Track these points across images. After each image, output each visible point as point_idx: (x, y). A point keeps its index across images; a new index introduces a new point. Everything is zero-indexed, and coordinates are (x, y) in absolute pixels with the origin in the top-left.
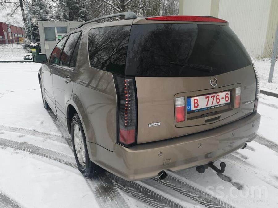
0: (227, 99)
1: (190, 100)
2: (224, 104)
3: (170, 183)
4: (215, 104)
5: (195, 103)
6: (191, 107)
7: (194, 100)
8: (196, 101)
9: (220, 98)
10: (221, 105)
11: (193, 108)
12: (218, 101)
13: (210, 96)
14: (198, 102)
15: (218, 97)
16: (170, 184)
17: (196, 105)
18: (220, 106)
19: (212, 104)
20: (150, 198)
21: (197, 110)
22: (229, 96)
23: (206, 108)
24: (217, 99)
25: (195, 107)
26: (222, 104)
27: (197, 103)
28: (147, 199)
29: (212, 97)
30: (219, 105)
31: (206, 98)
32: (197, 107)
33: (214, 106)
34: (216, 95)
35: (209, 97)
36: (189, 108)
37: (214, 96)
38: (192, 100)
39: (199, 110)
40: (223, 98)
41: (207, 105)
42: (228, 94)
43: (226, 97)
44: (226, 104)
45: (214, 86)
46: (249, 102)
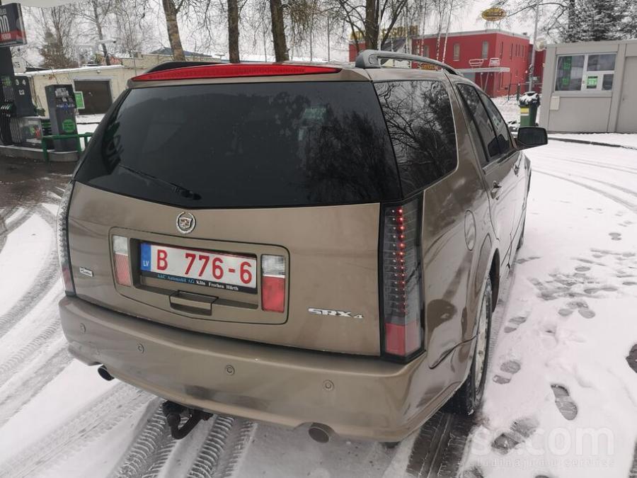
0: (246, 277)
1: (150, 249)
2: (233, 286)
4: (208, 275)
5: (159, 259)
6: (150, 264)
7: (159, 252)
8: (162, 255)
9: (225, 267)
10: (225, 285)
11: (154, 269)
12: (218, 272)
13: (198, 254)
14: (167, 259)
15: (218, 263)
17: (162, 264)
18: (223, 287)
19: (200, 275)
21: (162, 274)
22: (253, 271)
23: (183, 278)
24: (215, 267)
25: (159, 268)
26: (228, 285)
27: (164, 259)
29: (201, 258)
30: (220, 284)
31: (187, 257)
32: (163, 268)
33: (207, 282)
34: (212, 256)
35: (194, 256)
37: (207, 259)
38: (154, 249)
39: (167, 277)
40: (232, 271)
41: (187, 273)
42: (249, 265)
43: (243, 271)
44: (241, 289)
45: (184, 232)
46: (333, 313)
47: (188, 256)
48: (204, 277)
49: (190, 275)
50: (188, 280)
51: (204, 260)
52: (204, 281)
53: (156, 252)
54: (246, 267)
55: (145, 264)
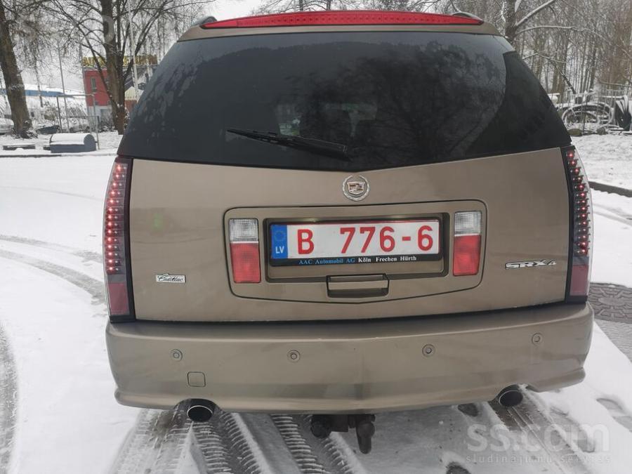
0: (425, 242)
1: (286, 231)
2: (410, 256)
3: (309, 451)
4: (374, 249)
5: (300, 241)
6: (286, 250)
7: (300, 232)
8: (305, 236)
9: (397, 236)
10: (398, 257)
11: (293, 253)
12: (387, 244)
13: (357, 226)
14: (312, 239)
15: (387, 233)
16: (308, 453)
17: (306, 246)
18: (395, 259)
19: (364, 250)
20: (230, 469)
21: (307, 259)
22: (435, 235)
23: (339, 258)
24: (383, 238)
25: (301, 251)
26: (402, 256)
27: (308, 240)
28: (222, 470)
29: (362, 230)
30: (391, 257)
32: (308, 252)
33: (373, 258)
34: (379, 227)
35: (352, 231)
36: (279, 250)
37: (372, 230)
38: (292, 231)
39: (314, 262)
40: (407, 239)
41: (344, 251)
42: (429, 229)
43: (421, 237)
44: (420, 258)
45: (356, 199)
46: (530, 265)
47: (343, 231)
48: (369, 252)
49: (349, 254)
50: (345, 260)
51: (367, 233)
52: (369, 257)
53: (296, 234)
54: (425, 232)
55: (278, 251)
